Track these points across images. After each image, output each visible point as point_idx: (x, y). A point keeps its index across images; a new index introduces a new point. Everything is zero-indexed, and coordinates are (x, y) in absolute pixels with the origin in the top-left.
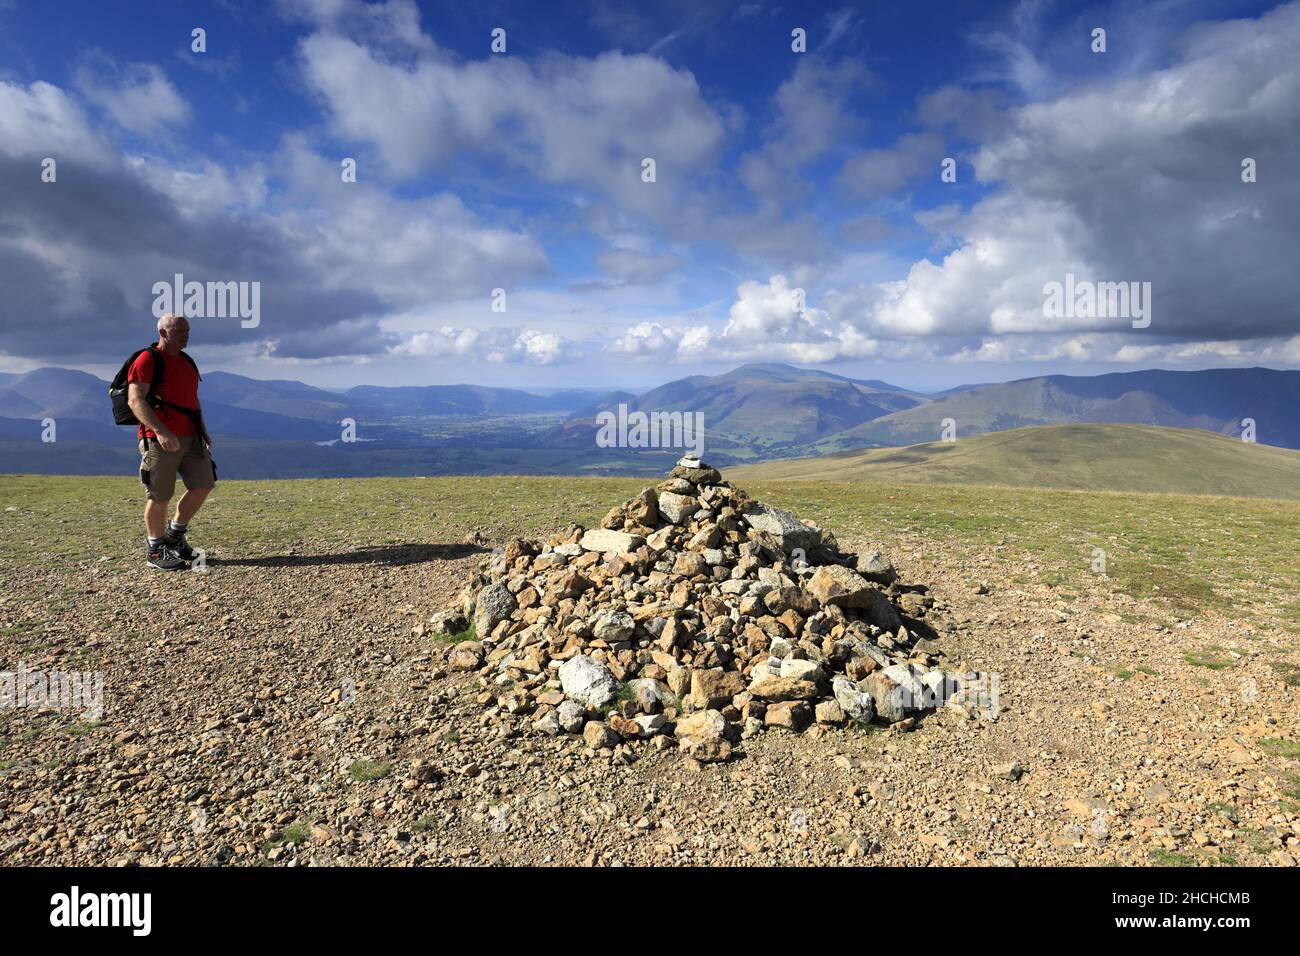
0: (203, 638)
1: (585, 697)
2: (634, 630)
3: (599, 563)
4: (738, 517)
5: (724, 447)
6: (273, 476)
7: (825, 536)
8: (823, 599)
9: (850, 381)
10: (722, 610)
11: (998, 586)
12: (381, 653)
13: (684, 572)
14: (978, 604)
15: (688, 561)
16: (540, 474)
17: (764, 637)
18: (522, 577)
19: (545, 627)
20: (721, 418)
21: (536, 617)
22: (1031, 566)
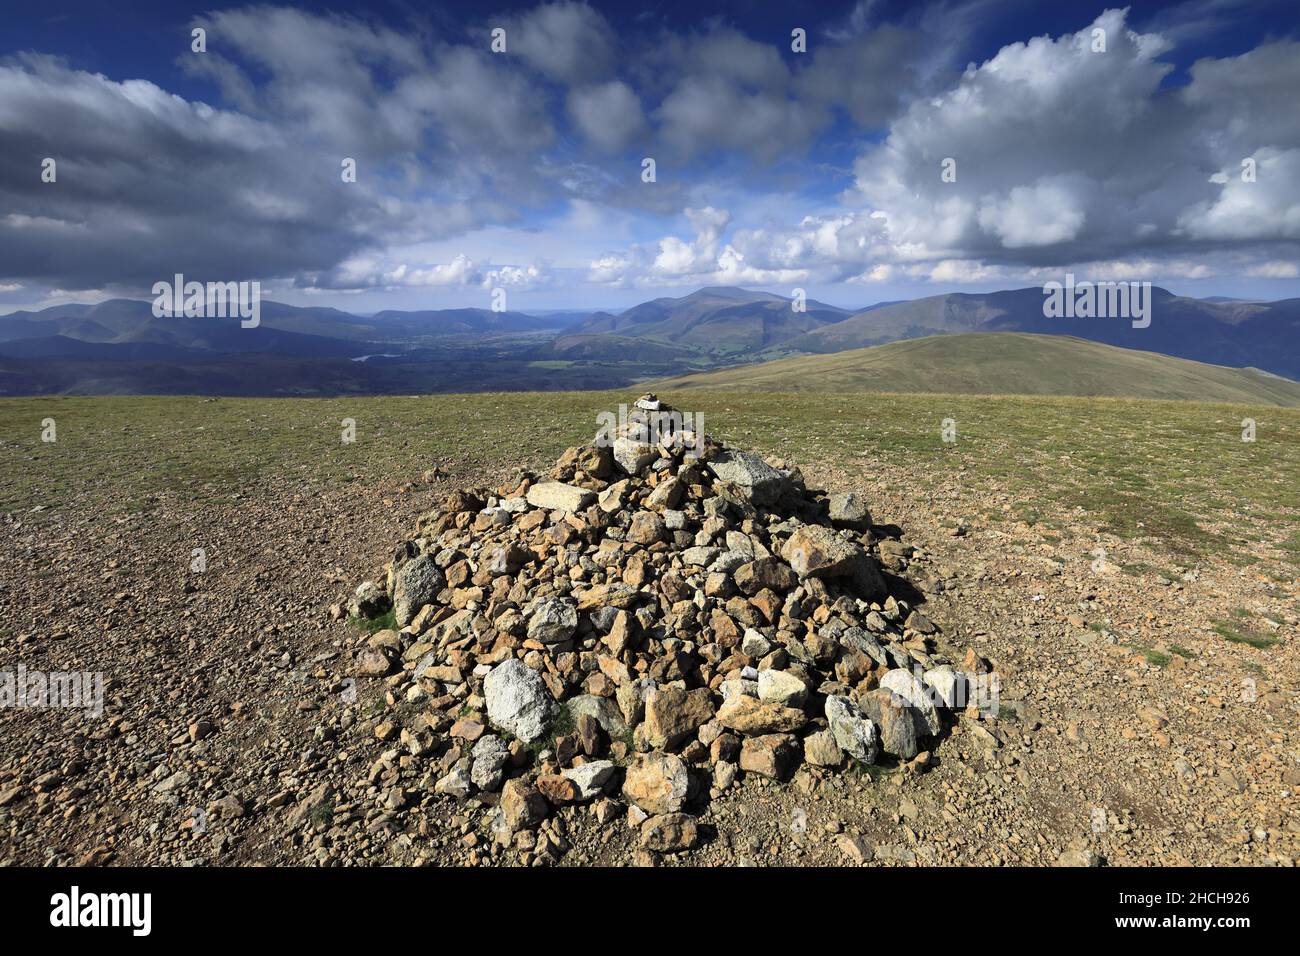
1: (512, 727)
2: (578, 626)
3: (545, 525)
4: (702, 466)
8: (801, 571)
11: (975, 524)
12: (281, 648)
13: (640, 539)
14: (959, 550)
15: (645, 527)
17: (734, 629)
18: (456, 543)
19: (474, 615)
21: (464, 599)
22: (1000, 497)
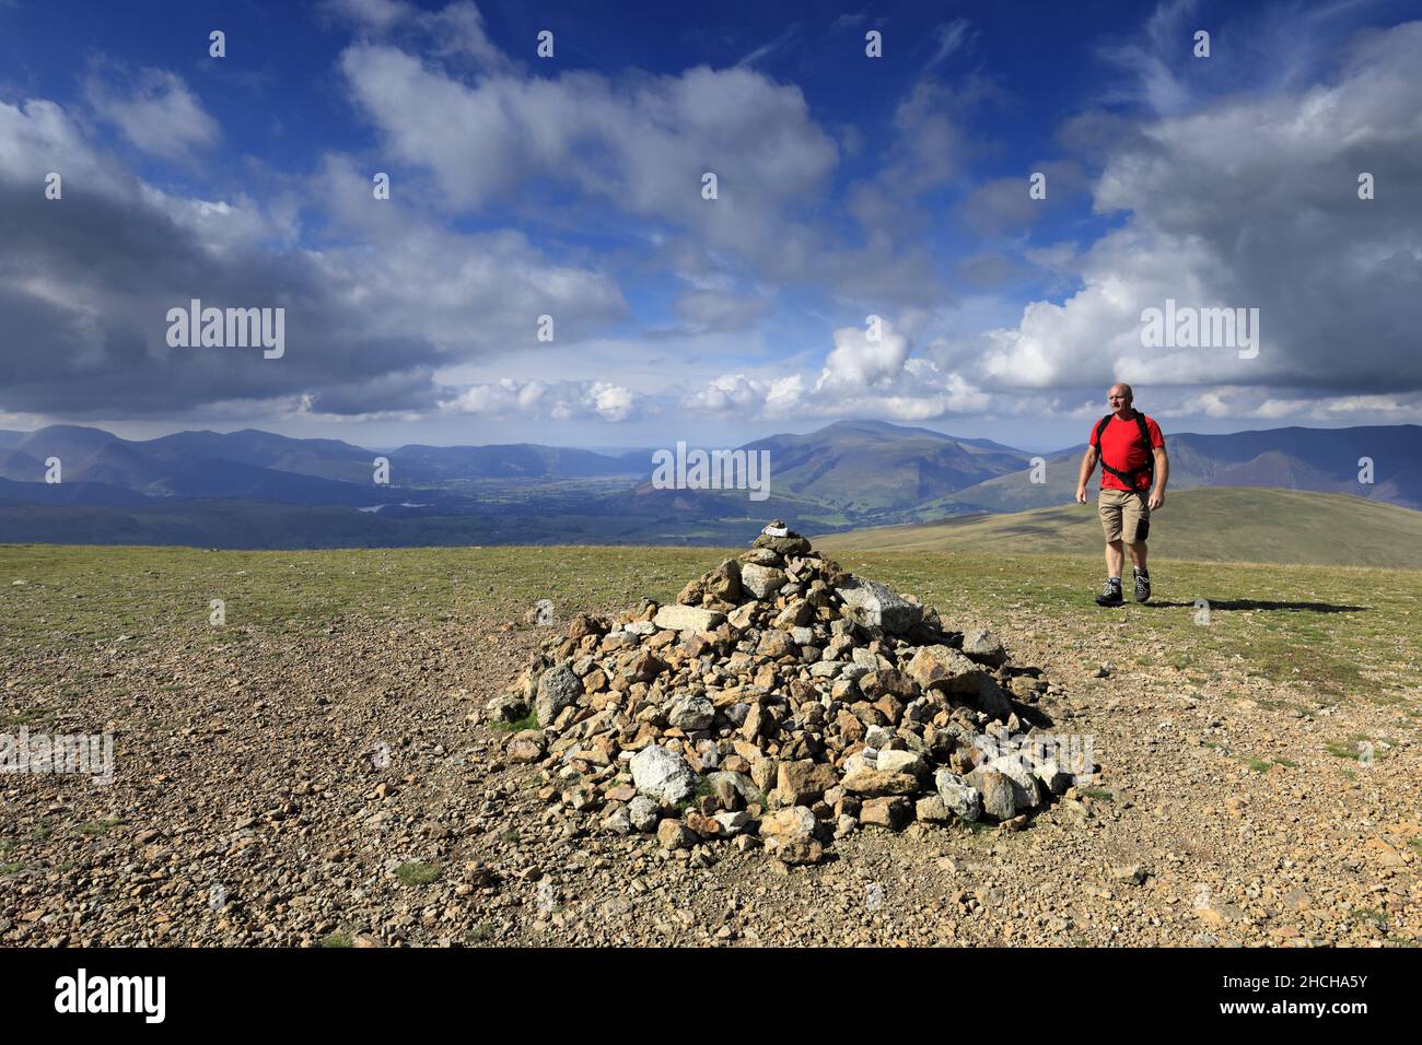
0: (233, 726)
1: (660, 793)
2: (715, 717)
3: (675, 642)
4: (830, 591)
5: (814, 514)
6: (311, 546)
7: (927, 612)
8: (924, 683)
9: (956, 440)
10: (812, 695)
11: (1120, 668)
12: (432, 743)
13: (770, 653)
14: (1097, 688)
15: (774, 641)
16: (609, 544)
17: (858, 726)
18: (589, 658)
19: (615, 714)
20: (811, 481)
21: (605, 704)
22: (1157, 646)
